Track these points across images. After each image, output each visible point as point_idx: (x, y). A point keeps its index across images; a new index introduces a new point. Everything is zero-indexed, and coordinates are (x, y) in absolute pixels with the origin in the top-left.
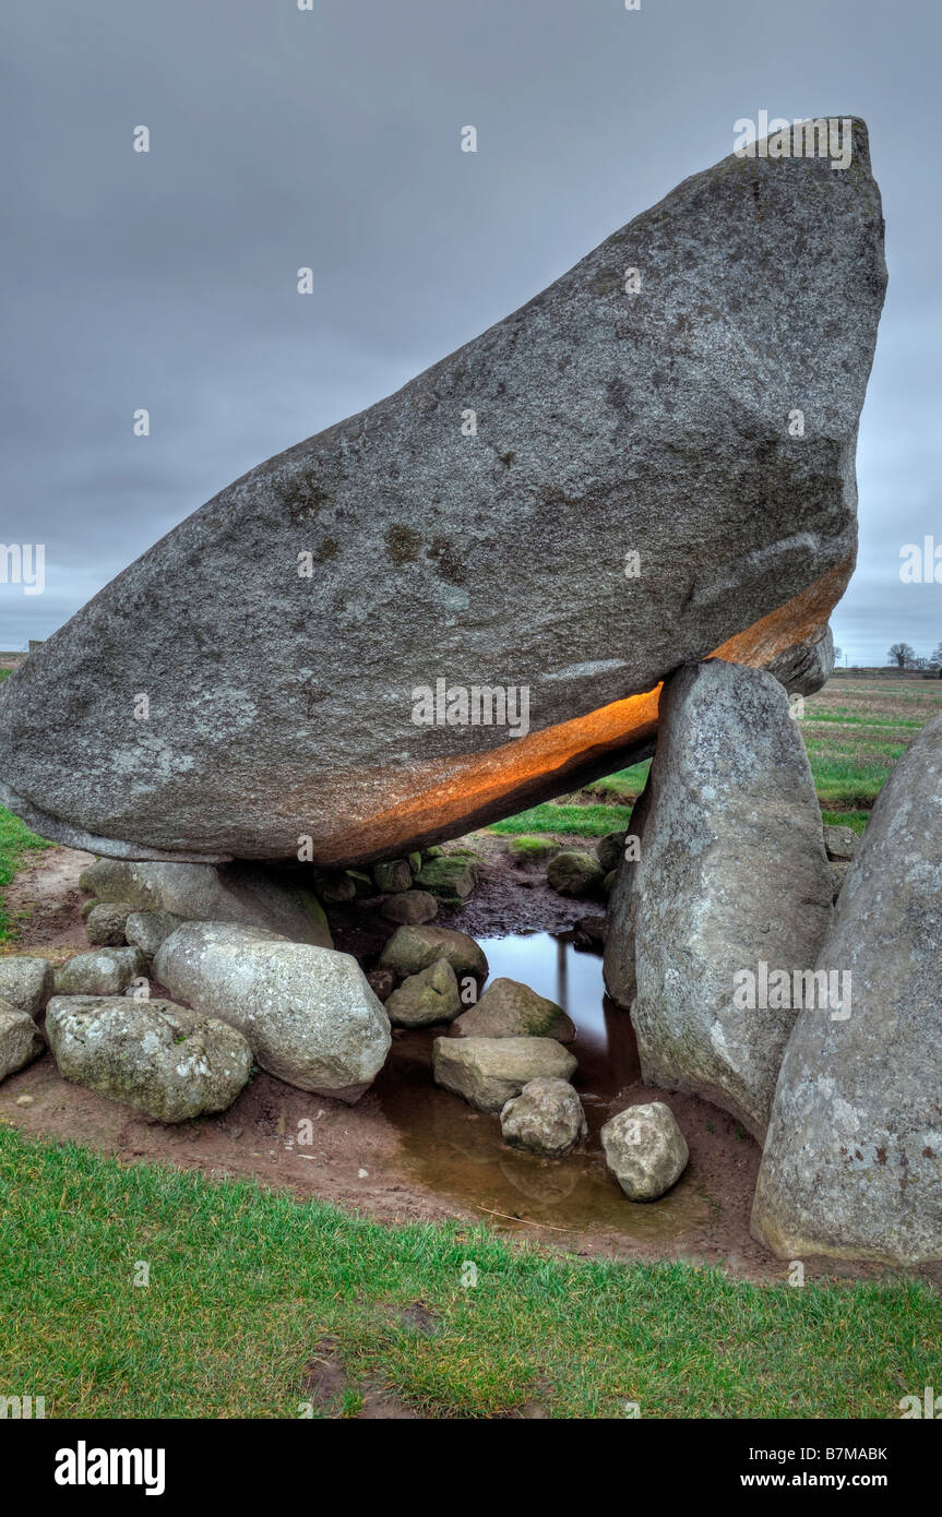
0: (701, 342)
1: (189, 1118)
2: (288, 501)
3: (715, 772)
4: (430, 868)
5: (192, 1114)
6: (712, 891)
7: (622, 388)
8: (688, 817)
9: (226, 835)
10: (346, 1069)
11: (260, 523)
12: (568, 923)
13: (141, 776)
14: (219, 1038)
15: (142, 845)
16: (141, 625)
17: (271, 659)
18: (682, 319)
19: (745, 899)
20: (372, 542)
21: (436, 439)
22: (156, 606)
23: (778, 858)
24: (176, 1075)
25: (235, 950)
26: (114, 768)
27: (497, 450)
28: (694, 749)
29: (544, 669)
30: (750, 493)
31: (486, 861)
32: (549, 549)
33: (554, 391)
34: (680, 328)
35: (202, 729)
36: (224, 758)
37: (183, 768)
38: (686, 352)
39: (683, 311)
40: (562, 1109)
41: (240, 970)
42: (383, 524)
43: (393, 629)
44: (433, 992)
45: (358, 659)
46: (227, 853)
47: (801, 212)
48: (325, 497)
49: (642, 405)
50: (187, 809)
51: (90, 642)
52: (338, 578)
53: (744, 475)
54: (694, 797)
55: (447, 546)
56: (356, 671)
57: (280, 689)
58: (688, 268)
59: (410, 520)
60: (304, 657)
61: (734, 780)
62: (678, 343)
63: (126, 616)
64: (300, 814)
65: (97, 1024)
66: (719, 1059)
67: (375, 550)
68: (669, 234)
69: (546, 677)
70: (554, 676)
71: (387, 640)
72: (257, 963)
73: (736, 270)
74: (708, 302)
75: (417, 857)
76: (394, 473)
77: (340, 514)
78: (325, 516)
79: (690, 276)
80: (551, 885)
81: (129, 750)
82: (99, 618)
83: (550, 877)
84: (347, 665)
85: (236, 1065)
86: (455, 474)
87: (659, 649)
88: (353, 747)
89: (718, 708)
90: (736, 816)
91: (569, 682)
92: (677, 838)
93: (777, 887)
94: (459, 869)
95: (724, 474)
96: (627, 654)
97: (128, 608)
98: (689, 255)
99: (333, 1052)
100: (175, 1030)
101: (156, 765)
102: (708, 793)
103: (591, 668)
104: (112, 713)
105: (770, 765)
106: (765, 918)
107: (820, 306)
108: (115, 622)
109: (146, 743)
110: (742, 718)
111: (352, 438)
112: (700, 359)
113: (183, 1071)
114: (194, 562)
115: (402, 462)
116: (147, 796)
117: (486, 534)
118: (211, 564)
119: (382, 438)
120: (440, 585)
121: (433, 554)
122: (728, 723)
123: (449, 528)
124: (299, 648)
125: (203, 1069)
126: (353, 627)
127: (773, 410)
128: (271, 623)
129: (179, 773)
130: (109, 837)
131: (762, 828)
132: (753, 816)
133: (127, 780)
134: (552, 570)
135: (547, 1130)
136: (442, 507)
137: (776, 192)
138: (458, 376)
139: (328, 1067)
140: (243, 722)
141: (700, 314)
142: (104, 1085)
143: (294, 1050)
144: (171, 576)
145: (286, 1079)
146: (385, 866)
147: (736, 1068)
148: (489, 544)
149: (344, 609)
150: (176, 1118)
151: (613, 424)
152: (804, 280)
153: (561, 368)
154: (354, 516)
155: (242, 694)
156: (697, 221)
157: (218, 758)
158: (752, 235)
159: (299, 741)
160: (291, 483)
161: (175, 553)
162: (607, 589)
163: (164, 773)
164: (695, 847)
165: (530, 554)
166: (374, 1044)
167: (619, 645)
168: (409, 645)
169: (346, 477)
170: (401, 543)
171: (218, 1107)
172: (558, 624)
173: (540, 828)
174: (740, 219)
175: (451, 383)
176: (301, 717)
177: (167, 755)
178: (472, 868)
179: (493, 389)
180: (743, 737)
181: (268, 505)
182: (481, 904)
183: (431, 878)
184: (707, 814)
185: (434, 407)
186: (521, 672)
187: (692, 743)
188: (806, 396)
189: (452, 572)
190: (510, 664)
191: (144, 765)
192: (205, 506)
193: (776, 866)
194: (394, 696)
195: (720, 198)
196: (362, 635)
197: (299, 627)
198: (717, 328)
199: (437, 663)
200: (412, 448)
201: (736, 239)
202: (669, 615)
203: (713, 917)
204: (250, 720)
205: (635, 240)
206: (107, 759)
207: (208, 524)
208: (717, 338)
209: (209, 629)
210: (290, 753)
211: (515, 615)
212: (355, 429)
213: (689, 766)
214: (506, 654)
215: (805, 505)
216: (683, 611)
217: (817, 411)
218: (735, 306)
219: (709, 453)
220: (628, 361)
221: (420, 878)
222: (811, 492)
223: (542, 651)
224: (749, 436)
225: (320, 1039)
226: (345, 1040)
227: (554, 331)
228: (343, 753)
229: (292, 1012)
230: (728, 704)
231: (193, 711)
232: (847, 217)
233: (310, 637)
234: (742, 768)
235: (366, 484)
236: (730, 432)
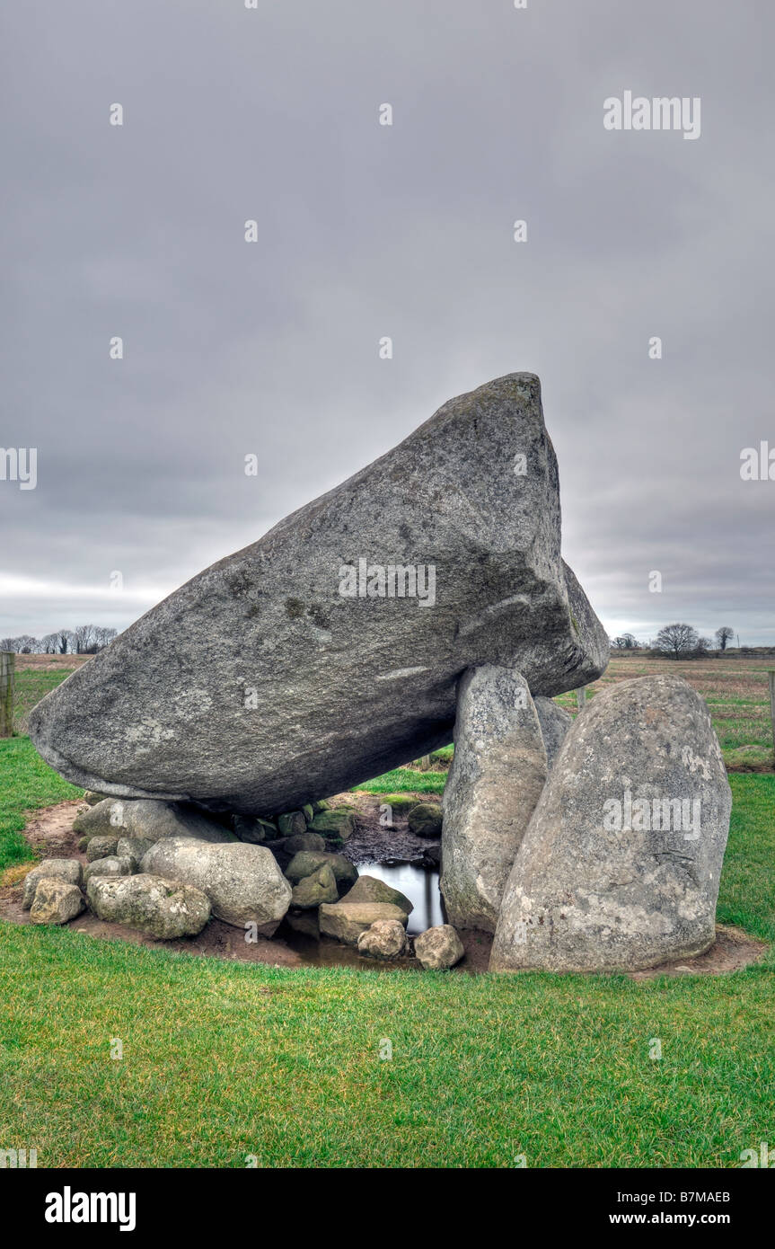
0: (446, 505)
1: (177, 937)
2: (232, 586)
3: (484, 732)
4: (320, 818)
5: (179, 934)
6: (479, 802)
7: (407, 528)
8: (469, 760)
9: (188, 780)
10: (266, 912)
11: (216, 598)
12: (420, 854)
13: (142, 743)
14: (192, 895)
15: (137, 788)
16: (147, 655)
17: (221, 672)
18: (437, 494)
19: (499, 806)
20: (278, 608)
21: (311, 553)
22: (156, 644)
23: (520, 782)
24: (169, 912)
25: (196, 850)
26: (126, 738)
27: (344, 559)
28: (472, 719)
29: (377, 674)
30: (480, 579)
31: (362, 813)
32: (374, 609)
33: (372, 530)
34: (435, 498)
35: (180, 713)
36: (192, 730)
37: (167, 737)
38: (438, 511)
39: (437, 489)
40: (393, 932)
41: (200, 860)
42: (284, 598)
43: (290, 654)
44: (319, 886)
45: (270, 671)
46: (187, 794)
47: (499, 435)
48: (252, 584)
49: (418, 537)
50: (167, 763)
51: (117, 665)
52: (259, 627)
53: (473, 571)
54: (471, 747)
55: (319, 609)
56: (269, 678)
57: (226, 689)
58: (440, 465)
59: (298, 595)
60: (240, 670)
61: (495, 737)
62: (434, 507)
63: (138, 650)
64: (234, 765)
65: (122, 886)
66: (481, 898)
67: (280, 611)
68: (431, 447)
69: (379, 678)
70: (384, 677)
71: (286, 660)
72: (211, 855)
73: (465, 466)
74: (450, 483)
75: (309, 809)
76: (289, 571)
77: (260, 593)
78: (252, 594)
79: (442, 470)
80: (411, 830)
81: (136, 727)
82: (122, 651)
83: (410, 823)
84: (264, 674)
85: (202, 910)
86: (322, 572)
87: (447, 659)
88: (267, 722)
89: (487, 693)
90: (496, 758)
91: (393, 681)
92: (464, 773)
93: (519, 799)
94: (342, 818)
95: (463, 570)
96: (427, 663)
97: (140, 645)
98: (441, 459)
99: (258, 902)
100: (167, 889)
101: (151, 736)
102: (480, 744)
103: (405, 672)
104: (128, 705)
105: (517, 727)
106: (510, 816)
107: (511, 483)
108: (132, 653)
109: (146, 723)
110: (501, 699)
111: (267, 552)
112: (445, 515)
113: (173, 910)
114: (179, 619)
115: (294, 565)
116: (144, 755)
117: (340, 602)
118: (188, 620)
119: (283, 552)
120: (315, 629)
121: (311, 613)
122: (493, 702)
123: (319, 599)
124: (237, 665)
125: (184, 910)
126: (268, 653)
127: (485, 539)
128: (221, 652)
129: (166, 741)
130: (117, 782)
131: (510, 765)
132: (505, 758)
133: (134, 745)
134: (377, 620)
135: (384, 943)
136: (315, 588)
137: (485, 424)
138: (323, 520)
139: (255, 911)
140: (204, 709)
141: (446, 490)
142: (128, 920)
143: (235, 903)
144: (165, 627)
145: (230, 922)
146: (286, 816)
147: (490, 902)
148: (341, 607)
149: (262, 644)
150: (170, 937)
151: (403, 547)
152: (502, 469)
153: (376, 518)
154: (267, 594)
155: (204, 692)
156: (445, 441)
157: (188, 731)
158: (473, 448)
159: (236, 719)
160: (233, 576)
161: (168, 615)
162: (408, 629)
163: (156, 740)
164: (473, 777)
165: (364, 612)
166: (282, 897)
167: (421, 659)
168: (299, 663)
169: (263, 573)
170: (294, 607)
171: (193, 932)
172: (383, 648)
173: (405, 789)
174: (467, 439)
175: (319, 524)
176: (237, 705)
177: (158, 730)
178: (352, 816)
179: (341, 528)
180: (501, 710)
181: (221, 588)
182: (357, 843)
183: (322, 824)
184: (479, 757)
185: (310, 537)
186: (364, 675)
187: (471, 715)
188: (504, 529)
189: (322, 622)
190: (356, 671)
191: (145, 736)
192: (183, 587)
193: (518, 786)
194: (292, 691)
195: (456, 428)
196: (272, 658)
197: (237, 654)
198: (455, 498)
199: (315, 672)
200: (298, 557)
201: (465, 450)
202: (447, 641)
203: (479, 817)
204: (207, 707)
205: (413, 449)
206: (123, 733)
207: (187, 598)
208: (455, 503)
209: (186, 656)
210: (230, 726)
211: (358, 644)
212: (267, 547)
213: (468, 729)
214: (354, 666)
215: (512, 582)
216: (455, 639)
217: (510, 537)
218: (465, 485)
219: (454, 560)
220: (410, 516)
221: (313, 825)
222: (512, 577)
223: (375, 664)
224: (474, 552)
225: (250, 894)
226: (265, 895)
227: (372, 499)
228: (261, 725)
229: (233, 880)
230: (492, 691)
231: (175, 703)
232: (523, 437)
233: (243, 659)
234: (500, 730)
235: (274, 577)
236: (464, 550)
